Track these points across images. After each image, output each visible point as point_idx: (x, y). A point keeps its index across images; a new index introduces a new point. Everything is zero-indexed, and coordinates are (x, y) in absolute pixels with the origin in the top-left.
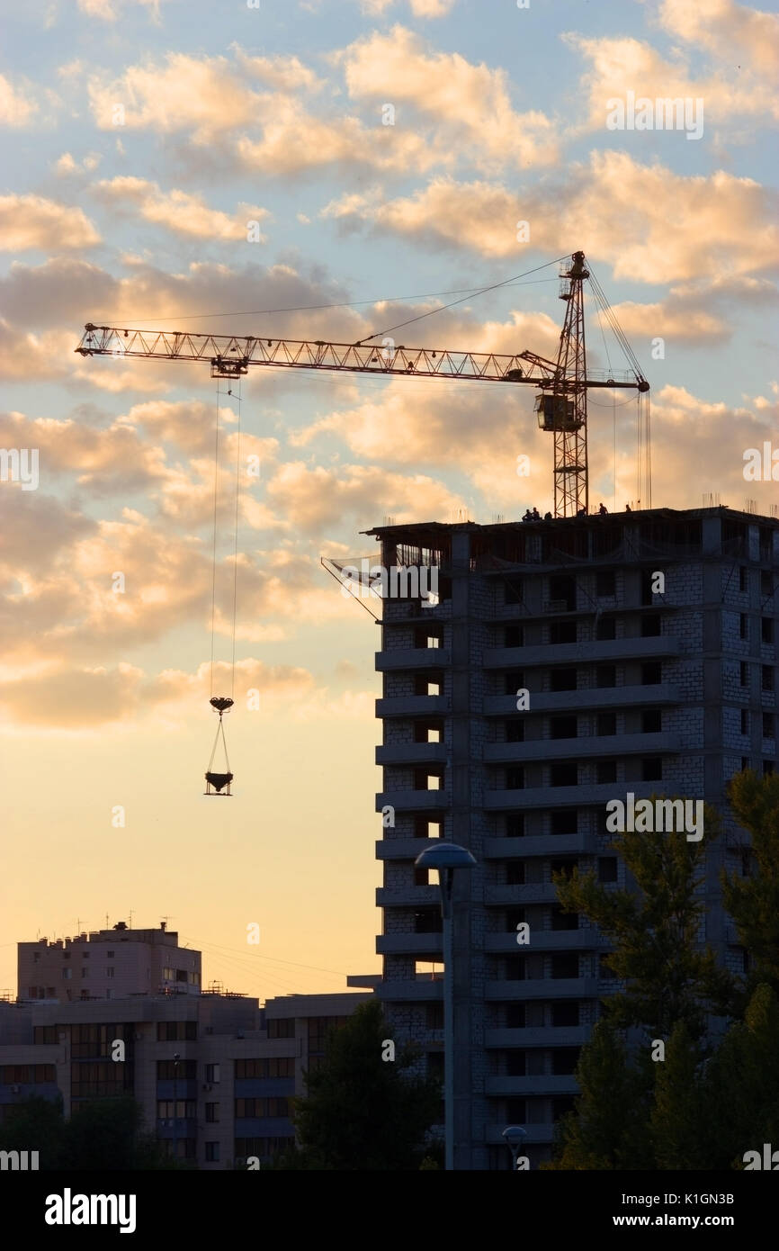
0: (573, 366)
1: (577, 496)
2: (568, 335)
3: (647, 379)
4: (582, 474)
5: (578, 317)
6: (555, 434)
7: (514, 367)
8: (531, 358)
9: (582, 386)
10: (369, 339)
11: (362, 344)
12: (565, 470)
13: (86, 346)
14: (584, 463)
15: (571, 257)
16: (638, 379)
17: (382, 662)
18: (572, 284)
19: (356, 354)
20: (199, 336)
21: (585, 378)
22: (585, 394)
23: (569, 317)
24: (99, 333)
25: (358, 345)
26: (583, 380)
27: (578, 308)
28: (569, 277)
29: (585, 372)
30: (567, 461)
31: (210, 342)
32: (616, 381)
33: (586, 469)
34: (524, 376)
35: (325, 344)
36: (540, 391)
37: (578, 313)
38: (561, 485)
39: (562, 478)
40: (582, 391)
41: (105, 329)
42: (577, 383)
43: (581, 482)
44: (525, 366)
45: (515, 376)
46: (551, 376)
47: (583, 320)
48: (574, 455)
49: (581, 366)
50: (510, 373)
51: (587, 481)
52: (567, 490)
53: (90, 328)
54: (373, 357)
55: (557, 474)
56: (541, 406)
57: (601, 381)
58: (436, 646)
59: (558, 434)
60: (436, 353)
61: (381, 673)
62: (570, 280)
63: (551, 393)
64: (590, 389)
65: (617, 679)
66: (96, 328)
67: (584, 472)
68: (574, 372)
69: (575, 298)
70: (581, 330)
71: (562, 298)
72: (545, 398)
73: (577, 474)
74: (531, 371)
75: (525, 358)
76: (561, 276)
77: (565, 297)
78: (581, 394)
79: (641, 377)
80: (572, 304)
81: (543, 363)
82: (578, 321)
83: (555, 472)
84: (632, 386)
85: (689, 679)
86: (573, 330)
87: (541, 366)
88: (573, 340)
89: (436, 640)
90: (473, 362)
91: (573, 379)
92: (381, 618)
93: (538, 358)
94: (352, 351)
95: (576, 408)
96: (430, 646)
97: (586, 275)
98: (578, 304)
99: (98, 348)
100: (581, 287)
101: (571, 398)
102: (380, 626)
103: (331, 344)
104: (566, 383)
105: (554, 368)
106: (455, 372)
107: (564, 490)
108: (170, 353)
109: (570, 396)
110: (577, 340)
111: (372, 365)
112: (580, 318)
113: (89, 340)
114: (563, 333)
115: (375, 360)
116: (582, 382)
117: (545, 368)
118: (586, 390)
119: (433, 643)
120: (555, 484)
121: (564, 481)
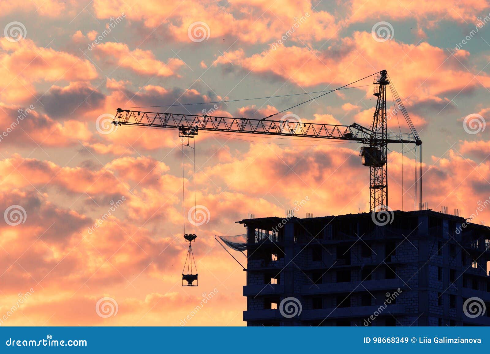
0: (381, 131)
1: (382, 201)
2: (378, 115)
3: (421, 138)
4: (385, 189)
5: (383, 105)
6: (370, 168)
7: (348, 132)
8: (357, 127)
9: (385, 142)
10: (270, 117)
11: (266, 119)
12: (376, 187)
13: (117, 120)
14: (385, 184)
15: (380, 73)
16: (415, 138)
17: (246, 291)
18: (380, 87)
19: (263, 125)
20: (178, 115)
21: (387, 138)
22: (386, 146)
23: (378, 105)
24: (124, 113)
25: (264, 120)
26: (385, 139)
27: (383, 101)
28: (378, 84)
29: (386, 134)
30: (376, 182)
31: (184, 118)
32: (404, 139)
33: (386, 186)
34: (354, 137)
35: (246, 119)
36: (362, 145)
37: (383, 103)
38: (373, 195)
39: (373, 192)
40: (385, 145)
41: (128, 111)
42: (382, 140)
43: (384, 193)
44: (354, 131)
45: (349, 137)
46: (369, 136)
47: (386, 107)
48: (381, 179)
49: (384, 132)
50: (346, 135)
51: (387, 193)
52: (377, 197)
53: (119, 110)
54: (272, 126)
55: (371, 189)
56: (363, 153)
57: (395, 139)
58: (276, 283)
59: (372, 168)
60: (306, 124)
61: (246, 297)
62: (379, 85)
63: (368, 146)
64: (389, 144)
65: (372, 301)
66: (123, 111)
67: (386, 188)
68: (381, 135)
69: (382, 95)
70: (384, 112)
71: (374, 95)
72: (365, 148)
73: (382, 189)
74: (357, 134)
75: (353, 127)
76: (374, 83)
77: (376, 94)
78: (384, 146)
79: (417, 137)
80: (380, 98)
81: (364, 130)
82: (383, 107)
83: (370, 188)
84: (413, 142)
85: (411, 302)
86: (380, 112)
87: (363, 131)
88: (380, 117)
89: (276, 280)
90: (326, 129)
91: (381, 138)
92: (246, 268)
93: (361, 127)
94: (260, 123)
95: (382, 154)
96: (272, 283)
97: (388, 83)
98: (383, 99)
99: (124, 121)
100: (385, 89)
101: (379, 148)
102: (246, 272)
103: (249, 119)
104: (376, 140)
105: (370, 133)
106: (316, 134)
107: (375, 197)
108: (163, 124)
109: (378, 147)
110: (383, 118)
111: (271, 131)
112: (384, 106)
113: (119, 117)
114: (375, 113)
115: (273, 128)
116: (385, 140)
117: (365, 132)
118: (387, 144)
119: (274, 281)
120: (370, 194)
121: (375, 193)
